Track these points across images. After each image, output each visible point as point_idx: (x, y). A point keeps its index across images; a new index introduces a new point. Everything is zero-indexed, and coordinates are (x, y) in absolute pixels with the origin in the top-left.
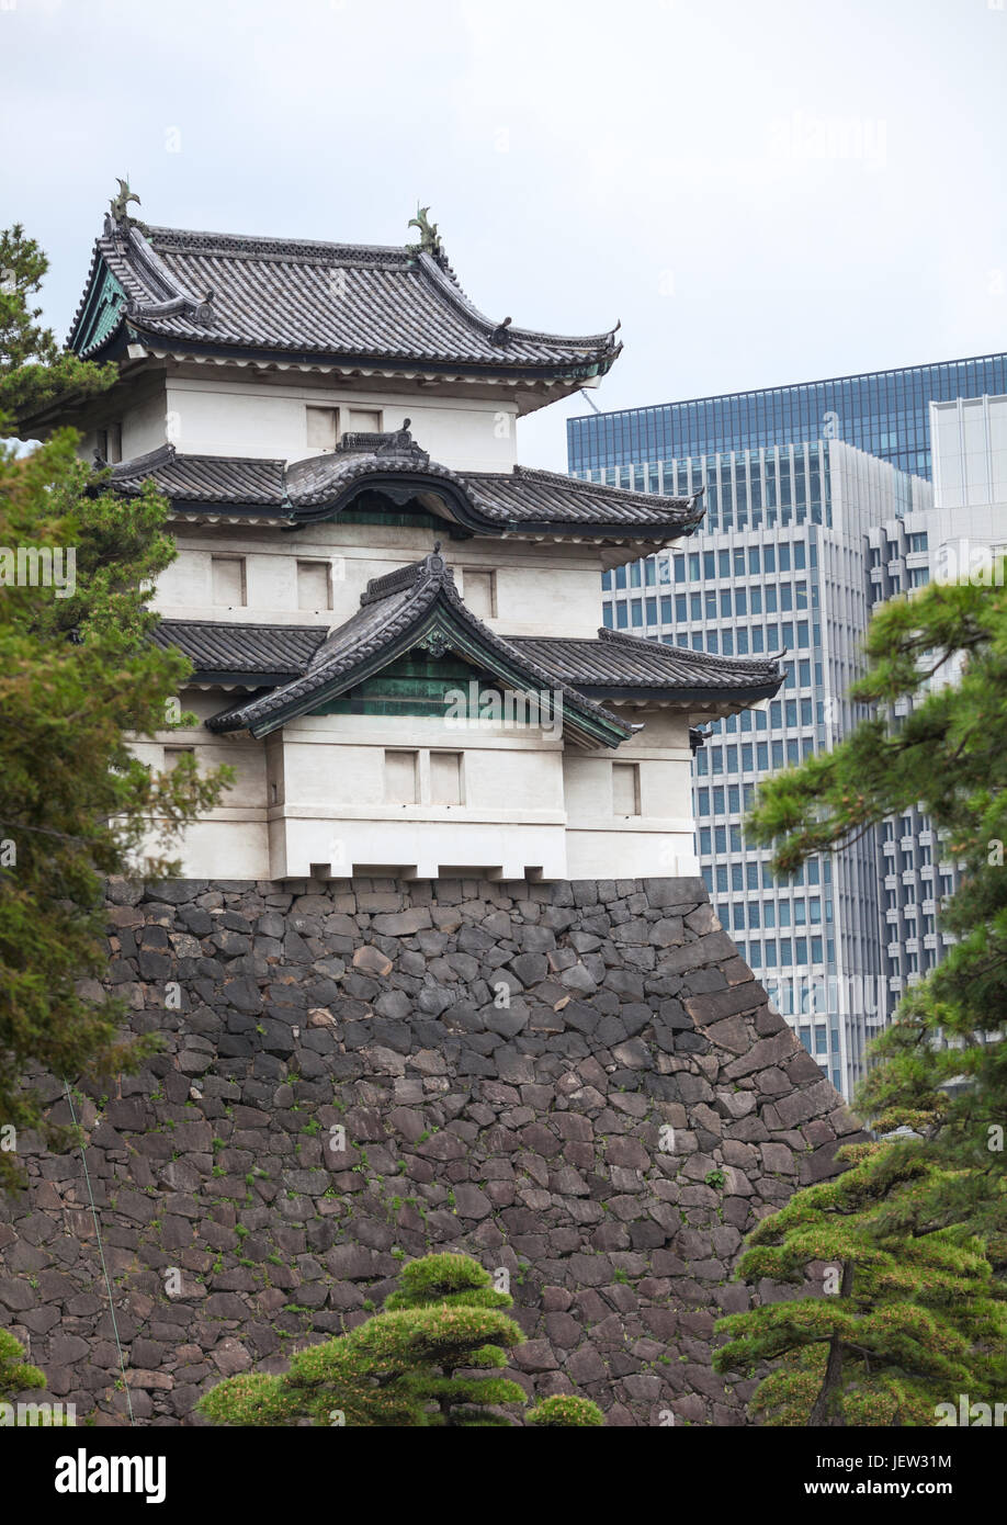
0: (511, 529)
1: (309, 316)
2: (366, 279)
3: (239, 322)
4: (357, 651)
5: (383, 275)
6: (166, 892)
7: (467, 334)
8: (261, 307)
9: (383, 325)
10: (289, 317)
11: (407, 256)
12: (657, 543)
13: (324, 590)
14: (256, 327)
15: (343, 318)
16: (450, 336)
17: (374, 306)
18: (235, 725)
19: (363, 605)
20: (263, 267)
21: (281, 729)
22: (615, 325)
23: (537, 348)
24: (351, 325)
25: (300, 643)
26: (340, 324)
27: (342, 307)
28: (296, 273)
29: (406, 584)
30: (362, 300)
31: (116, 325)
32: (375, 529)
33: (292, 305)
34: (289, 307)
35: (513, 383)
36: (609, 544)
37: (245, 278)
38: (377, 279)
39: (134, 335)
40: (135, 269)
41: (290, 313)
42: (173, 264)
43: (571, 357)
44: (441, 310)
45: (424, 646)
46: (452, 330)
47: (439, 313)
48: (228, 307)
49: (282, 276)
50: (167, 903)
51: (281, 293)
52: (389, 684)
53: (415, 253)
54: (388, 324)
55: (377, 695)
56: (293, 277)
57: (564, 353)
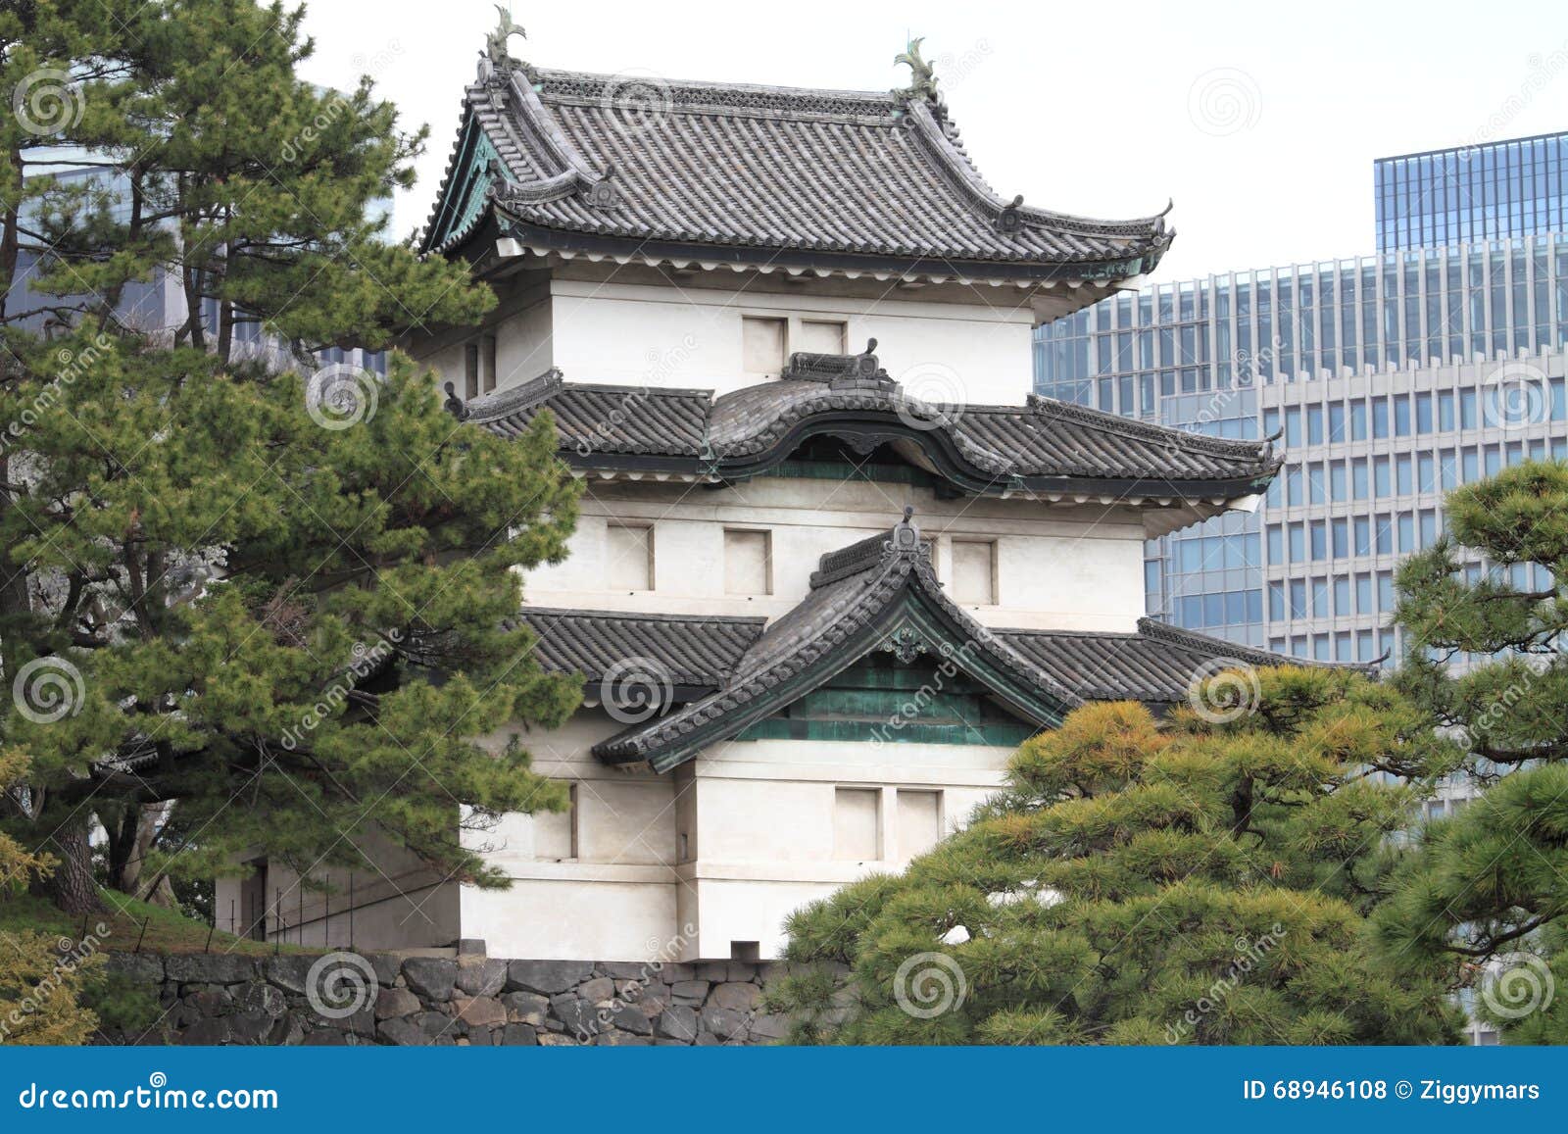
0: (1015, 486)
1: (749, 193)
2: (833, 137)
3: (651, 204)
4: (798, 655)
5: (858, 132)
6: (537, 978)
7: (965, 216)
8: (685, 181)
9: (850, 204)
10: (721, 195)
11: (891, 106)
12: (1218, 503)
13: (759, 567)
14: (674, 211)
15: (796, 195)
16: (941, 220)
17: (841, 178)
18: (629, 755)
19: (814, 588)
20: (693, 122)
21: (694, 759)
22: (1167, 206)
23: (1060, 236)
24: (806, 205)
25: (724, 641)
26: (790, 204)
27: (796, 180)
28: (737, 130)
29: (867, 562)
30: (825, 167)
31: (481, 212)
32: (830, 484)
33: (728, 178)
34: (724, 181)
35: (1024, 285)
36: (1150, 504)
37: (666, 139)
38: (848, 137)
39: (505, 225)
40: (517, 128)
41: (723, 189)
42: (570, 121)
43: (1104, 249)
44: (933, 181)
45: (889, 648)
46: (945, 210)
47: (930, 186)
48: (639, 182)
49: (717, 135)
50: (537, 992)
51: (713, 160)
52: (842, 698)
53: (903, 101)
54: (857, 202)
55: (825, 712)
56: (733, 137)
57: (1095, 244)
